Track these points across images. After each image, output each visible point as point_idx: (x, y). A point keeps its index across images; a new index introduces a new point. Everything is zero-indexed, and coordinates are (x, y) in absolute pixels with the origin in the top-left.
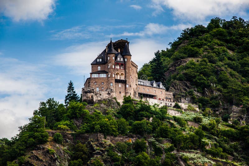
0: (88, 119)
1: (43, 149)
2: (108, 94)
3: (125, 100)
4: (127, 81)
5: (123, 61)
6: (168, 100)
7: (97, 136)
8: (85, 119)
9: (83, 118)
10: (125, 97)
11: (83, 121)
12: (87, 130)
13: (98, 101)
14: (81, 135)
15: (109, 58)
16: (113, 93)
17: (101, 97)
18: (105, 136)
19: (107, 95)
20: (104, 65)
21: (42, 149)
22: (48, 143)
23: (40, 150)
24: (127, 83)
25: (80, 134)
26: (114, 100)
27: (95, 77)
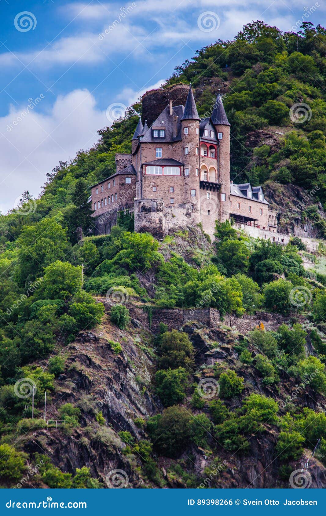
0: (169, 274)
1: (96, 340)
2: (186, 215)
3: (218, 230)
4: (223, 187)
5: (215, 139)
6: (272, 229)
7: (208, 314)
8: (161, 273)
9: (157, 271)
10: (218, 221)
11: (156, 278)
12: (179, 299)
13: (169, 230)
14: (165, 311)
15: (186, 131)
16: (196, 214)
17: (174, 220)
18: (221, 314)
19: (185, 218)
20: (170, 147)
21: (94, 340)
22: (101, 327)
23: (90, 342)
24: (223, 190)
25: (163, 309)
26: (199, 229)
27: (154, 174)
